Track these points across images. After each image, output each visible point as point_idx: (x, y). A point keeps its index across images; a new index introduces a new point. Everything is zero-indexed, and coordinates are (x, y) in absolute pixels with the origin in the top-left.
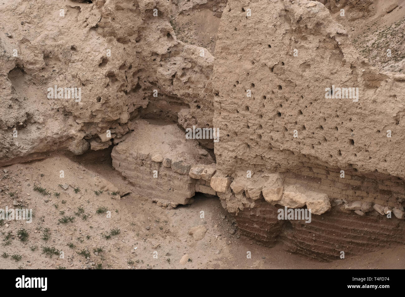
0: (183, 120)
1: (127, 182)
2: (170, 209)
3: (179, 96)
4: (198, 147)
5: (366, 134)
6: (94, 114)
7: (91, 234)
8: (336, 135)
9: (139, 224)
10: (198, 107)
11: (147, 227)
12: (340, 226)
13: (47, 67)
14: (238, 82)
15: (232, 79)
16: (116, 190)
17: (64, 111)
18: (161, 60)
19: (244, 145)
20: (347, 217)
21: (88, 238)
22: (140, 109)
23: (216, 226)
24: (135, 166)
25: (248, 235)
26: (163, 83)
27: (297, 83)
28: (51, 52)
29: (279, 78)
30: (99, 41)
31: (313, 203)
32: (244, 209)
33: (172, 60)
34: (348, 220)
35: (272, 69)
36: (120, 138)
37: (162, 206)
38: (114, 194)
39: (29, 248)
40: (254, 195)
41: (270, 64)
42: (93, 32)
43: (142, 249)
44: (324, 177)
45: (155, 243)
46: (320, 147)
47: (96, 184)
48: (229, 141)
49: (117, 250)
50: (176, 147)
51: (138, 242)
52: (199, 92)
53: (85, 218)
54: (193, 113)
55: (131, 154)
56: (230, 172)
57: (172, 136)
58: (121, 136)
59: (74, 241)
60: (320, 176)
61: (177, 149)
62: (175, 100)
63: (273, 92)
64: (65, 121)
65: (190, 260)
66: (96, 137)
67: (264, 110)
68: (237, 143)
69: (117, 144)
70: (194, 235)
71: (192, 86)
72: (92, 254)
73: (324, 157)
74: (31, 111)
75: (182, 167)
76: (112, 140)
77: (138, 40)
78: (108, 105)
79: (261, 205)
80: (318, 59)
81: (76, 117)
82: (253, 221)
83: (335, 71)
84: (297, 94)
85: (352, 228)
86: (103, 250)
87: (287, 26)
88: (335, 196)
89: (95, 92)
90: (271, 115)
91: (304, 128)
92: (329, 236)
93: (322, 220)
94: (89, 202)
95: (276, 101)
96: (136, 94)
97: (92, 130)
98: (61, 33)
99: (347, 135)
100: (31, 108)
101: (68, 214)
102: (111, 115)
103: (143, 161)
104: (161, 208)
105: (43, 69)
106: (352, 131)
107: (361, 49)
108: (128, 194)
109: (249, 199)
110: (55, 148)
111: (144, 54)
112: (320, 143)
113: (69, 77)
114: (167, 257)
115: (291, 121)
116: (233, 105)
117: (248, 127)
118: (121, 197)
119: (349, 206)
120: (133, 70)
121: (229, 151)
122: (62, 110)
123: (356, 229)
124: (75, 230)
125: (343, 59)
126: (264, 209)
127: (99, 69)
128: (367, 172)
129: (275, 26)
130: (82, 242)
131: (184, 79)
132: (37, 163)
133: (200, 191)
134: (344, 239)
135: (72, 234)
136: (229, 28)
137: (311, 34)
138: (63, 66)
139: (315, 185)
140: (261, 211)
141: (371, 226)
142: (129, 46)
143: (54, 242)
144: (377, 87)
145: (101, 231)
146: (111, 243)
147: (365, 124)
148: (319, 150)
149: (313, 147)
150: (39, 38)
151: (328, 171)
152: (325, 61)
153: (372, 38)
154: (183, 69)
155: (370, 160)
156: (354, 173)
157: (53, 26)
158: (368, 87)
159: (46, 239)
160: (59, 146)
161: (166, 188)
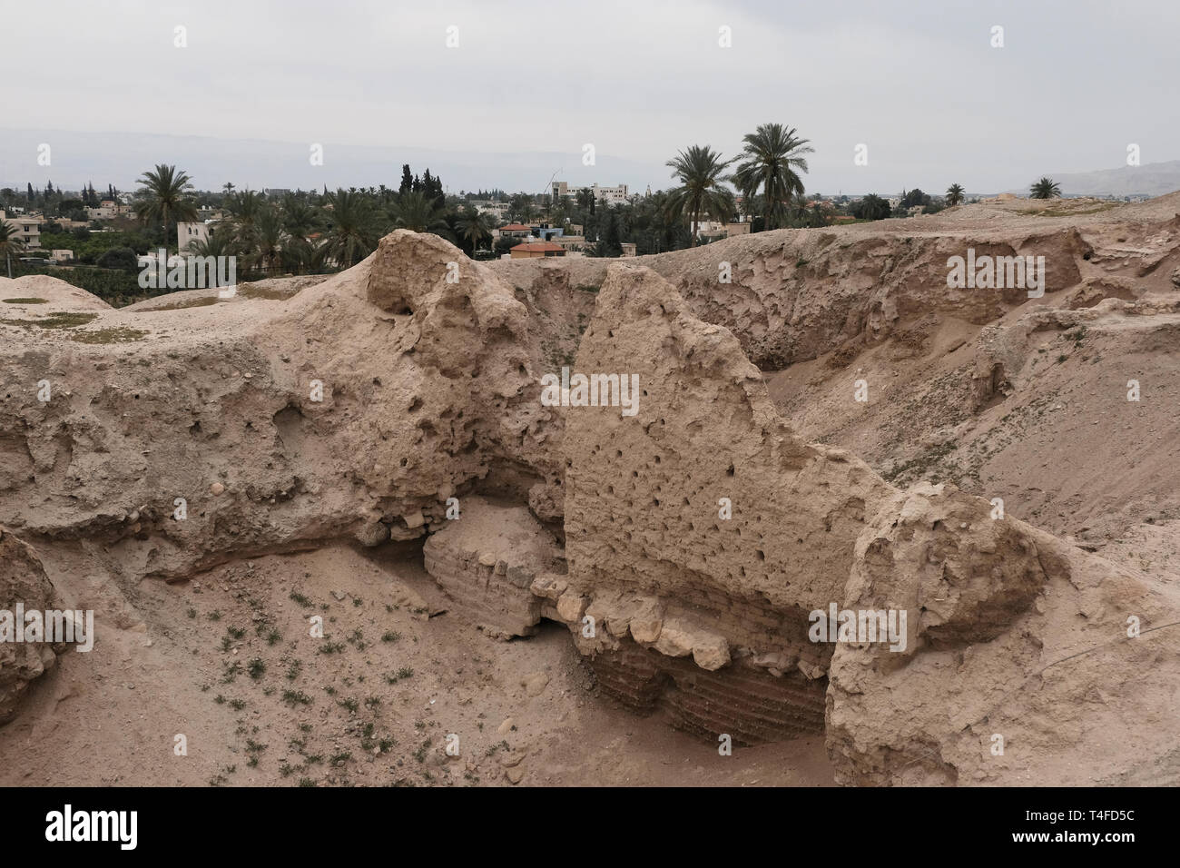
0: (536, 501)
1: (443, 594)
2: (502, 642)
3: (531, 464)
4: (554, 545)
5: (782, 545)
6: (395, 484)
7: (368, 674)
8: (738, 542)
9: (446, 662)
10: (558, 482)
11: (458, 669)
12: (746, 692)
13: (336, 409)
14: (598, 447)
15: (590, 441)
16: (424, 605)
17: (354, 478)
18: (507, 407)
19: (607, 548)
20: (758, 677)
21: (361, 679)
22: (474, 479)
23: (565, 674)
24: (455, 569)
25: (611, 693)
26: (508, 443)
27: (682, 454)
28: (344, 387)
29: (656, 445)
30: (413, 373)
31: (702, 651)
32: (604, 651)
33: (524, 407)
34: (759, 683)
35: (647, 429)
36: (439, 524)
37: (490, 636)
38: (419, 611)
39: (262, 690)
40: (618, 630)
41: (644, 421)
42: (407, 359)
43: (442, 705)
44: (725, 609)
45: (465, 696)
46: (713, 559)
47: (393, 593)
48: (585, 540)
49: (403, 702)
50: (518, 544)
51: (438, 692)
52: (559, 460)
53: (362, 647)
54: (550, 491)
55: (451, 551)
56: (586, 590)
57: (518, 525)
58: (440, 521)
59: (337, 684)
60: (719, 607)
61: (520, 547)
62: (526, 470)
63: (648, 467)
64: (353, 492)
65: (514, 728)
66: (399, 521)
67: (634, 495)
68: (598, 544)
69: (434, 533)
70: (528, 687)
71: (550, 449)
72: (362, 706)
73: (720, 576)
74: (303, 475)
75: (521, 577)
76: (426, 526)
77: (475, 373)
78: (417, 471)
79: (630, 646)
80: (715, 417)
81: (370, 488)
82: (616, 671)
83: (738, 438)
84: (681, 471)
85: (764, 696)
86: (381, 701)
87: (673, 363)
88: (739, 641)
89: (398, 450)
90: (645, 502)
91: (691, 527)
92: (729, 707)
93: (718, 679)
94: (373, 622)
95: (651, 481)
96: (469, 457)
97: (393, 509)
98: (361, 358)
99: (753, 544)
100: (302, 470)
101: (335, 639)
102: (422, 488)
103: (468, 562)
104: (487, 639)
105: (330, 411)
106: (761, 537)
107: (907, 404)
108: (444, 613)
109: (611, 636)
110: (334, 534)
111: (483, 395)
112: (714, 554)
113: (366, 426)
114: (479, 721)
115: (672, 514)
116: (590, 484)
117: (612, 519)
118: (431, 617)
119: (759, 660)
120: (464, 419)
121: (585, 555)
122: (351, 475)
123: (771, 698)
124: (342, 666)
125: (752, 420)
126: (633, 654)
127: (409, 416)
128: (783, 606)
129: (654, 361)
130: (349, 685)
131: (540, 437)
132: (303, 555)
133: (548, 616)
134: (752, 714)
135: (336, 672)
136: (590, 362)
137: (707, 377)
138: (361, 409)
139: (712, 621)
140: (628, 657)
141: (793, 697)
142: (460, 383)
143: (305, 683)
144: (801, 469)
145: (384, 670)
146: (396, 691)
147: (779, 527)
148: (714, 565)
149: (705, 559)
150: (330, 365)
151: (730, 600)
152: (725, 421)
153: (924, 389)
154: (539, 422)
155: (788, 588)
156: (766, 606)
157: (352, 346)
158: (787, 467)
159: (292, 677)
160: (341, 530)
161: (498, 607)
